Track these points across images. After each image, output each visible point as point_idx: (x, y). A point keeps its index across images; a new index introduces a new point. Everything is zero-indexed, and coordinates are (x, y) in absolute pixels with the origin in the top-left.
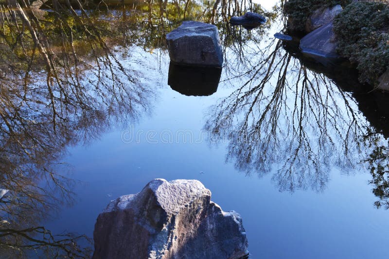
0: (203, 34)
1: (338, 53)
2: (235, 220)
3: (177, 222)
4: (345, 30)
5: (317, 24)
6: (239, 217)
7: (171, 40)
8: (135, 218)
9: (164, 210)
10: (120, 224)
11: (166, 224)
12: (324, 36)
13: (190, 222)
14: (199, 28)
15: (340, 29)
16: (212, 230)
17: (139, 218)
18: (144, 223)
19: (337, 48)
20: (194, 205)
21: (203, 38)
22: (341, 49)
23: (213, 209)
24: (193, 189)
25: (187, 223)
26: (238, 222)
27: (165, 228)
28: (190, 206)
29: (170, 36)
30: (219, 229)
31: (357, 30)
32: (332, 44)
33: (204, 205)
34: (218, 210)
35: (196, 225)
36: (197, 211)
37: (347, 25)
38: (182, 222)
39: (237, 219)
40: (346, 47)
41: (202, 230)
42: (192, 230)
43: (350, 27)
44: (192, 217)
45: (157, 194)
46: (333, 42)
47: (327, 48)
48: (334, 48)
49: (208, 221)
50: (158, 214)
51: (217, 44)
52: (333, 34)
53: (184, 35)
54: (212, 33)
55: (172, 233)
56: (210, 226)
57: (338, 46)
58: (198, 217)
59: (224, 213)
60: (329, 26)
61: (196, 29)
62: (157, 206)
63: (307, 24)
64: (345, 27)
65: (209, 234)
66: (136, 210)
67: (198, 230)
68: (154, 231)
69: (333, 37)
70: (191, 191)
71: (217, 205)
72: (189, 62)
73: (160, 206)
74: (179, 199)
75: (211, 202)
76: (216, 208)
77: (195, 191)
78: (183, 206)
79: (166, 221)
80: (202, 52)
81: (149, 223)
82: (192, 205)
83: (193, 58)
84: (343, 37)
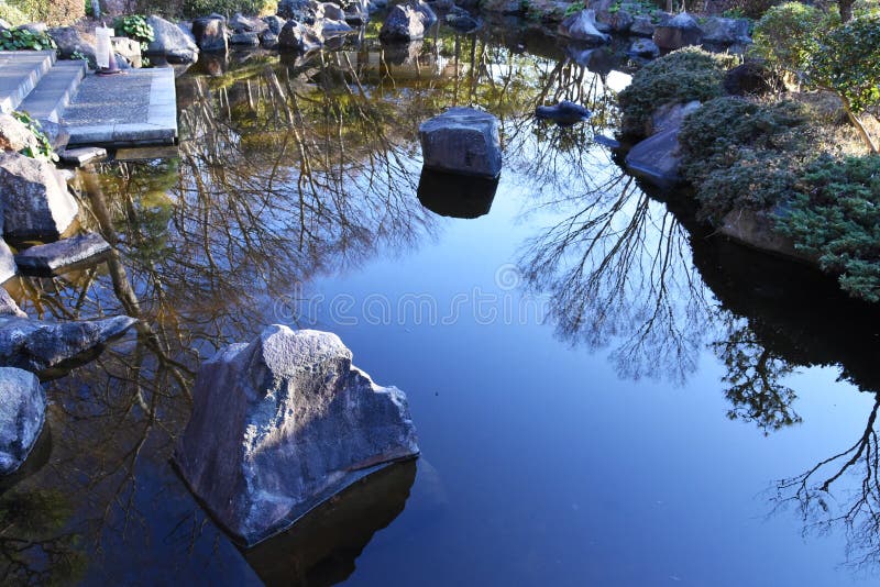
0: (471, 127)
1: (681, 173)
2: (394, 400)
3: (291, 390)
4: (694, 139)
5: (660, 126)
6: (402, 397)
7: (424, 133)
8: (238, 376)
9: (270, 370)
10: (222, 382)
11: (272, 389)
12: (665, 145)
13: (316, 392)
14: (470, 118)
15: (687, 137)
16: (354, 409)
17: (242, 376)
18: (246, 385)
19: (679, 165)
20: (321, 368)
21: (471, 133)
22: (684, 166)
23: (357, 379)
24: (323, 346)
25: (311, 394)
26: (399, 404)
27: (270, 394)
28: (314, 370)
29: (425, 127)
30: (365, 410)
31: (711, 140)
32: (673, 158)
33: (339, 370)
34: (365, 381)
35: (326, 399)
36: (328, 379)
37: (698, 132)
38: (301, 391)
39: (399, 400)
40: (692, 165)
41: (336, 407)
42: (320, 405)
43: (701, 135)
44: (318, 387)
45: (265, 346)
46: (675, 156)
47: (666, 164)
48: (676, 165)
49: (348, 396)
50: (262, 374)
51: (491, 144)
52: (678, 142)
53: (443, 126)
54: (485, 126)
55: (284, 404)
56: (351, 404)
57: (681, 161)
58: (330, 387)
59: (376, 388)
60: (674, 131)
61: (465, 119)
62: (262, 363)
63: (647, 127)
64: (695, 136)
65: (349, 415)
66: (240, 365)
67: (330, 406)
68: (255, 397)
69: (677, 148)
70: (319, 348)
71: (363, 374)
72: (448, 166)
73: (264, 364)
74: (296, 356)
75: (352, 368)
76: (361, 378)
77: (325, 348)
78: (302, 369)
79: (272, 386)
80: (468, 153)
81: (251, 385)
82: (317, 367)
83: (453, 162)
84: (691, 150)
